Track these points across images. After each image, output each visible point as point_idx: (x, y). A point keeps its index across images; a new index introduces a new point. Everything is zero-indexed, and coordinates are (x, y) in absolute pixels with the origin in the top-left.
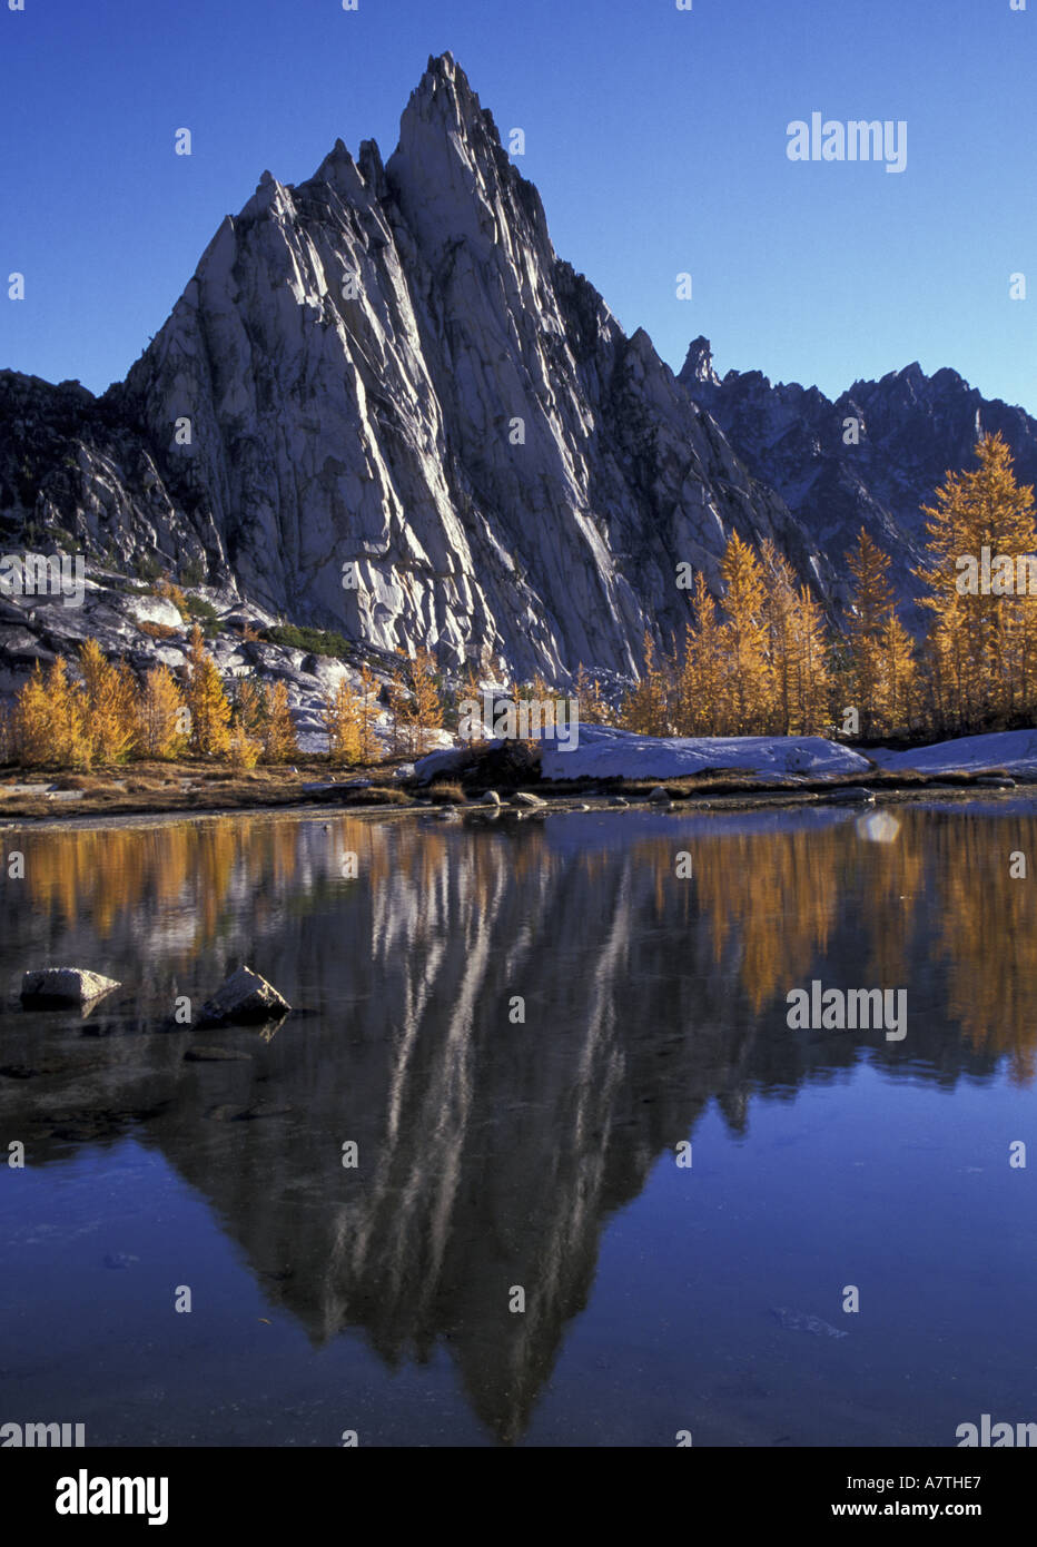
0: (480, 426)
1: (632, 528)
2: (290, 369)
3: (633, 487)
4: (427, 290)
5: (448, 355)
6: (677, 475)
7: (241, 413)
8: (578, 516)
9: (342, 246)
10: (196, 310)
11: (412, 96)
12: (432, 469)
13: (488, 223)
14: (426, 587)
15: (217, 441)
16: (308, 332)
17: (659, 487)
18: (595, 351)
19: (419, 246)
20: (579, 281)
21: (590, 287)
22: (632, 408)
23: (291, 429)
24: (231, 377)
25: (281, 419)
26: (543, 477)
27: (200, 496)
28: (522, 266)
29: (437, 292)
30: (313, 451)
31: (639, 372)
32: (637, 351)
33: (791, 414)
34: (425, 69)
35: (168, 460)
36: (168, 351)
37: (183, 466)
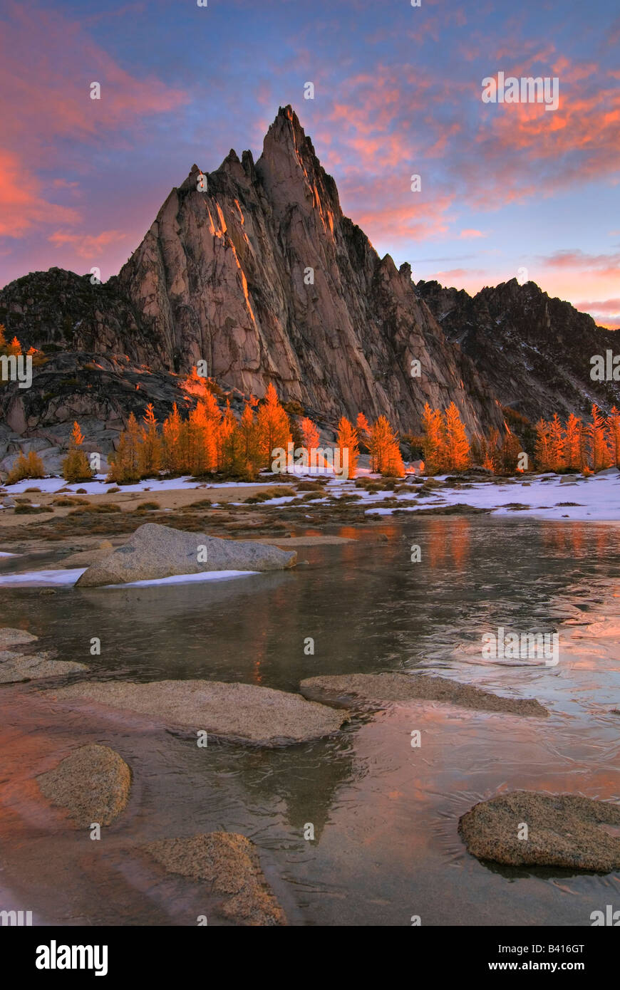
0: (305, 303)
1: (383, 358)
2: (207, 271)
3: (383, 337)
4: (278, 230)
5: (288, 266)
6: (407, 331)
7: (181, 293)
8: (356, 351)
9: (234, 205)
10: (157, 238)
11: (270, 128)
12: (280, 325)
13: (310, 197)
14: (279, 388)
15: (168, 308)
16: (217, 251)
17: (397, 337)
18: (364, 266)
19: (273, 209)
20: (356, 230)
21: (361, 232)
22: (383, 295)
23: (208, 302)
24: (176, 274)
25: (203, 297)
26: (338, 330)
27: (160, 337)
28: (327, 219)
29: (283, 232)
30: (219, 315)
31: (387, 278)
32: (386, 265)
33: (452, 303)
34: (277, 114)
35: (143, 317)
36: (142, 260)
37: (150, 321)
